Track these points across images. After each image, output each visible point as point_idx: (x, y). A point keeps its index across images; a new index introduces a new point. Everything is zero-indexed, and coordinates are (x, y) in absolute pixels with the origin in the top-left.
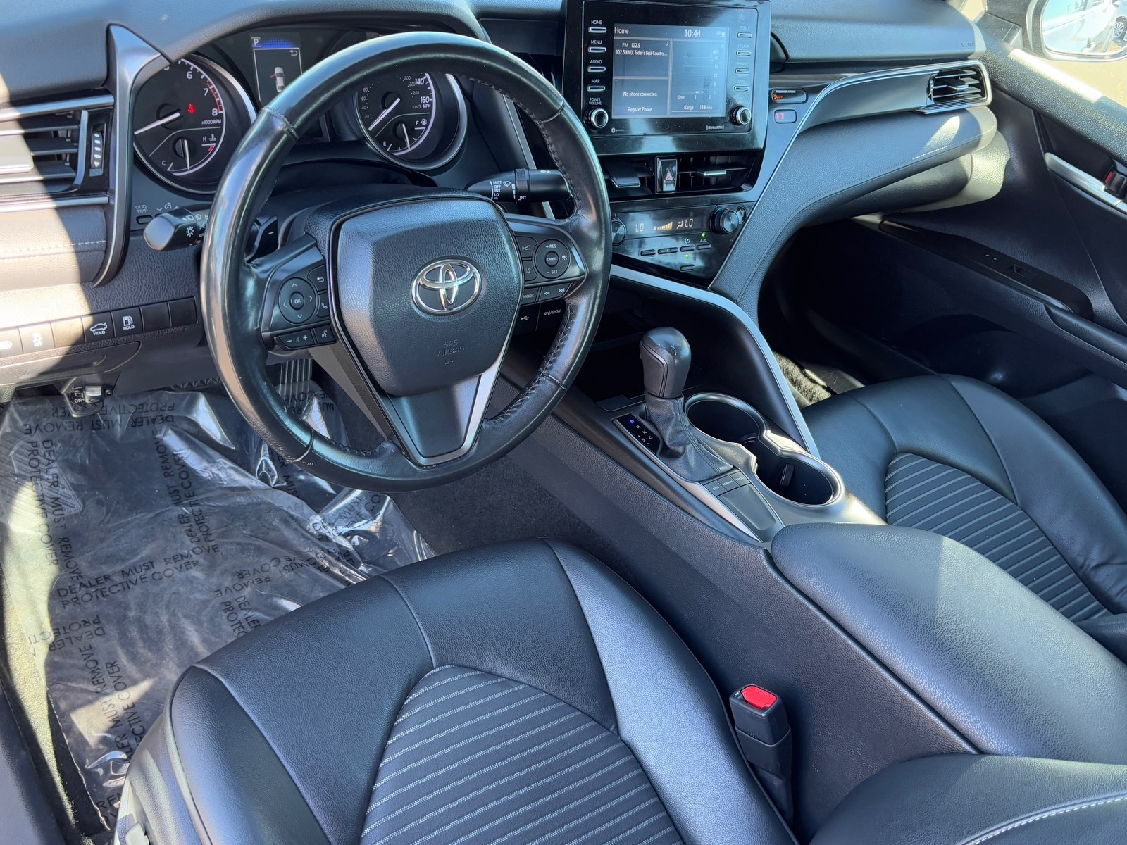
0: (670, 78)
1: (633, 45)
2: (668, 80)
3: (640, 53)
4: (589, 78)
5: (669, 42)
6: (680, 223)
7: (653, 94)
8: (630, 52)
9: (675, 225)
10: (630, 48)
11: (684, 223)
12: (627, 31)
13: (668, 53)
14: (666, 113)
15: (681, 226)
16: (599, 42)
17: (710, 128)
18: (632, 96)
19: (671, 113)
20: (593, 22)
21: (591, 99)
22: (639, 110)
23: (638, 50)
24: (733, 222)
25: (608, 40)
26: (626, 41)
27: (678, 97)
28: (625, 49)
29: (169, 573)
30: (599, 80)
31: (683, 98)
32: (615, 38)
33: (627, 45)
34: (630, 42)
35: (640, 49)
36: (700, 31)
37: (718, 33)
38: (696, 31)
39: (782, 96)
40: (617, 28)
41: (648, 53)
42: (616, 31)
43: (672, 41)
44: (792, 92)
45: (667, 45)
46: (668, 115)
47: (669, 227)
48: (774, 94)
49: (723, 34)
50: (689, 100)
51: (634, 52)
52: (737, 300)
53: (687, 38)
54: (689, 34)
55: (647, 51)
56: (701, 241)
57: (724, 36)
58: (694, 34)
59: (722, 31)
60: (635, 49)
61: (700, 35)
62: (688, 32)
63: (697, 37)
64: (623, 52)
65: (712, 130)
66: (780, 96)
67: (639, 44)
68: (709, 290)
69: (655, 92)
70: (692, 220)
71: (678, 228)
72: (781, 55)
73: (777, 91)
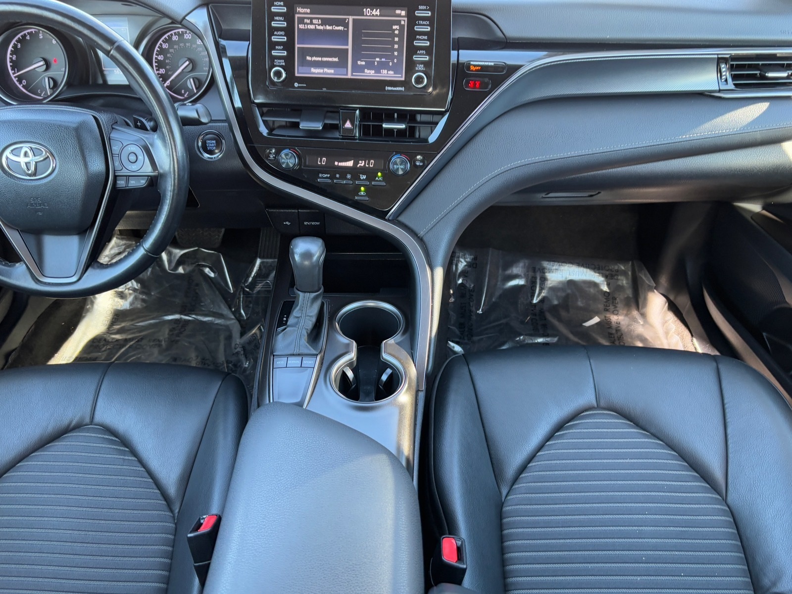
0: (350, 47)
1: (315, 21)
2: (347, 50)
3: (321, 28)
4: (272, 46)
5: (348, 19)
6: (360, 162)
7: (334, 60)
8: (312, 27)
9: (356, 163)
10: (311, 23)
11: (365, 163)
12: (308, 11)
13: (348, 28)
14: (347, 75)
15: (362, 165)
16: (281, 18)
17: (390, 88)
18: (315, 61)
19: (352, 75)
20: (276, 3)
21: (275, 61)
22: (322, 71)
23: (319, 25)
25: (289, 17)
26: (308, 18)
27: (359, 63)
28: (308, 24)
29: (145, 347)
30: (282, 47)
31: (363, 63)
32: (297, 16)
33: (308, 21)
34: (311, 19)
35: (322, 25)
36: (378, 10)
37: (398, 12)
38: (375, 10)
39: (480, 68)
40: (299, 8)
41: (328, 28)
42: (299, 11)
43: (351, 18)
44: (490, 64)
45: (347, 21)
46: (349, 76)
47: (350, 164)
48: (468, 66)
49: (403, 13)
50: (370, 66)
51: (316, 27)
52: (421, 233)
53: (366, 15)
54: (368, 13)
55: (327, 26)
56: (377, 179)
57: (404, 15)
58: (373, 13)
59: (402, 10)
60: (316, 24)
61: (379, 14)
62: (367, 11)
63: (377, 15)
64: (305, 26)
65: (392, 91)
66: (477, 68)
67: (320, 20)
68: (388, 220)
69: (336, 58)
70: (373, 161)
71: (358, 166)
72: (500, 34)
73: (472, 63)
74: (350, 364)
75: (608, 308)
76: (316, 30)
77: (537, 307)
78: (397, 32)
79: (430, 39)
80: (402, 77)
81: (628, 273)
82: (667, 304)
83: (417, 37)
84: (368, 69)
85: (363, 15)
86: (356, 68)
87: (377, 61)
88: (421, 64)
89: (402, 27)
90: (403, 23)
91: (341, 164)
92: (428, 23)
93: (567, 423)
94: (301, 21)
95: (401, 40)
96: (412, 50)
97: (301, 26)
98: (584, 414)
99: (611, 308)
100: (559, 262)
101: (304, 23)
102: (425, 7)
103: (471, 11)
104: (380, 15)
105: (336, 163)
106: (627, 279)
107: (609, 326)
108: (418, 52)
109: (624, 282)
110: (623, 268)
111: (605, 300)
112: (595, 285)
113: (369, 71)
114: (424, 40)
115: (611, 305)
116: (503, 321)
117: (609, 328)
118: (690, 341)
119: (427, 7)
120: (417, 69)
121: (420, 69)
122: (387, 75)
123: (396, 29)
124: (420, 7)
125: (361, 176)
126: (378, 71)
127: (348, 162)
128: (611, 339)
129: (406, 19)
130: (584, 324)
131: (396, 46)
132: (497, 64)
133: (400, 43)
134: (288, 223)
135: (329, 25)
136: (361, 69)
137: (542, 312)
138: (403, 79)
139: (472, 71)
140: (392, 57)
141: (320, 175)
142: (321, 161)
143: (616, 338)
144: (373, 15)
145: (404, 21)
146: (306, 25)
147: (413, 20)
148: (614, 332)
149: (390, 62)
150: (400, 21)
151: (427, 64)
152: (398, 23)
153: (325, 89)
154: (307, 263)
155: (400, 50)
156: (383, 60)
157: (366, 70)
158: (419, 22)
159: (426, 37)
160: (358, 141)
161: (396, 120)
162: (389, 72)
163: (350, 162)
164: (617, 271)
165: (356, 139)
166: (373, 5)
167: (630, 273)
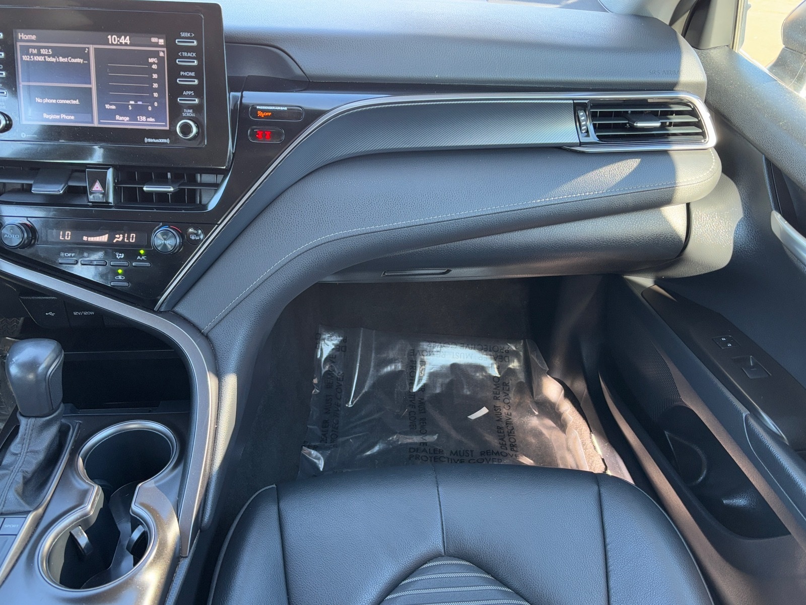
0: (93, 86)
1: (43, 51)
2: (91, 89)
3: (53, 60)
5: (88, 48)
6: (117, 236)
7: (74, 102)
8: (41, 59)
9: (111, 238)
10: (39, 54)
11: (124, 237)
12: (34, 37)
13: (88, 60)
14: (92, 122)
15: (120, 239)
17: (150, 140)
18: (47, 103)
19: (100, 123)
22: (58, 117)
23: (49, 56)
24: (167, 242)
25: (7, 46)
26: (34, 47)
27: (107, 106)
28: (34, 55)
30: (1, 85)
31: (113, 107)
32: (19, 44)
33: (35, 51)
34: (39, 48)
35: (53, 56)
36: (128, 37)
37: (154, 40)
38: (123, 37)
39: (270, 114)
40: (21, 35)
41: (61, 59)
42: (21, 37)
43: (92, 48)
44: (282, 108)
45: (86, 52)
46: (96, 124)
47: (104, 238)
48: (254, 110)
49: (161, 42)
50: (123, 110)
51: (45, 58)
52: (205, 329)
53: (112, 44)
54: (115, 41)
55: (61, 58)
56: (139, 257)
57: (163, 44)
58: (121, 41)
59: (159, 38)
60: (45, 55)
61: (128, 42)
62: (113, 39)
63: (126, 44)
64: (30, 58)
65: (154, 143)
66: (267, 114)
67: (50, 50)
68: (158, 313)
69: (76, 100)
70: (134, 235)
71: (115, 241)
72: (298, 72)
73: (258, 107)
74: (83, 522)
75: (498, 396)
76: (45, 62)
77: (417, 398)
78: (155, 67)
79: (199, 76)
80: (165, 126)
81: (520, 355)
82: (563, 391)
83: (182, 73)
84: (121, 116)
85: (109, 44)
86: (103, 113)
87: (131, 105)
88: (190, 109)
89: (161, 60)
90: (161, 54)
91: (91, 239)
92: (194, 55)
93: (403, 581)
94: (26, 50)
95: (161, 76)
96: (176, 91)
97: (25, 58)
98: (425, 566)
99: (502, 396)
100: (440, 343)
101: (28, 54)
102: (189, 35)
103: (259, 42)
104: (131, 45)
105: (85, 238)
106: (519, 361)
107: (498, 419)
108: (184, 93)
109: (515, 364)
110: (514, 349)
111: (494, 387)
112: (481, 368)
113: (121, 118)
114: (191, 77)
115: (501, 393)
116: (376, 416)
117: (498, 420)
118: (589, 437)
119: (191, 35)
120: (184, 115)
121: (188, 115)
122: (145, 122)
123: (154, 63)
124: (183, 34)
125: (117, 254)
126: (133, 118)
127: (101, 237)
128: (500, 434)
129: (165, 49)
130: (469, 417)
131: (155, 85)
132: (291, 109)
133: (160, 80)
134: (50, 313)
135: (64, 57)
136: (111, 114)
137: (422, 403)
138: (168, 129)
139: (260, 117)
140: (151, 100)
141: (62, 254)
142: (64, 236)
143: (506, 433)
144: (121, 44)
145: (163, 52)
146: (32, 57)
147: (173, 51)
148: (504, 425)
149: (149, 106)
150: (158, 52)
151: (197, 109)
152: (155, 54)
153: (63, 141)
154: (31, 376)
155: (160, 90)
156: (140, 103)
157: (118, 117)
158: (182, 54)
159: (193, 74)
160: (113, 209)
161: (170, 181)
162: (148, 119)
163: (104, 236)
164: (508, 352)
165: (111, 207)
166: (120, 30)
167: (521, 353)
